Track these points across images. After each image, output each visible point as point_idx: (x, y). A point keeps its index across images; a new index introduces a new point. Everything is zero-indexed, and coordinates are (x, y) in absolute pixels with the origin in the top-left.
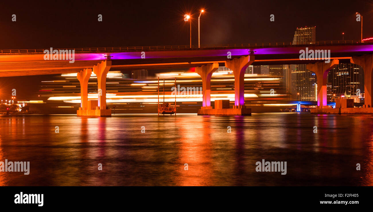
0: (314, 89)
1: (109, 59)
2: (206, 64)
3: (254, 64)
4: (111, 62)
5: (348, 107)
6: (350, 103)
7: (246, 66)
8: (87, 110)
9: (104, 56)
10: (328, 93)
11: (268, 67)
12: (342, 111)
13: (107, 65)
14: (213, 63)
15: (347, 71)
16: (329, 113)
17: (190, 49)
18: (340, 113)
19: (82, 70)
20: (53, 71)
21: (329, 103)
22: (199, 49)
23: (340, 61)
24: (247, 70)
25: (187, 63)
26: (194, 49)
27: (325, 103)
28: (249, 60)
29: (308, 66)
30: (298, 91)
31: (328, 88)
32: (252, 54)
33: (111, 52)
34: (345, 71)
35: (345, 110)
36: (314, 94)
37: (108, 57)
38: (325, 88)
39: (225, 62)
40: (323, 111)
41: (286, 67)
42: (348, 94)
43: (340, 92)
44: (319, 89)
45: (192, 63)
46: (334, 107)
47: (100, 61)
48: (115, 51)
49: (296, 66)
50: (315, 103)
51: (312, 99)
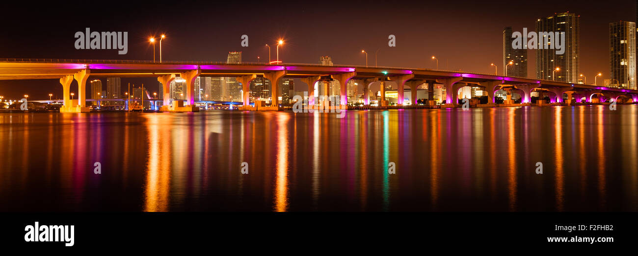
0: (241, 94)
1: (88, 69)
2: (166, 75)
3: (201, 76)
4: (90, 71)
5: (262, 106)
6: (263, 104)
7: (195, 77)
8: (69, 108)
9: (84, 66)
10: (250, 96)
11: (210, 78)
12: (259, 109)
13: (87, 73)
14: (170, 75)
15: (261, 82)
16: (251, 110)
17: (154, 64)
18: (257, 110)
19: (65, 76)
20: (38, 76)
21: (250, 103)
22: (161, 64)
23: (257, 76)
24: (196, 80)
25: (152, 74)
26: (157, 64)
27: (248, 104)
28: (197, 73)
29: (237, 79)
30: (230, 95)
31: (250, 94)
32: (199, 69)
33: (90, 63)
34: (260, 82)
35: (260, 108)
36: (241, 97)
37: (88, 67)
38: (248, 93)
39: (180, 73)
40: (247, 109)
41: (222, 79)
42: (262, 97)
43: (257, 96)
44: (244, 94)
45: (155, 74)
46: (254, 106)
47: (80, 70)
48: (93, 62)
49: (229, 78)
50: (242, 103)
51: (239, 101)
